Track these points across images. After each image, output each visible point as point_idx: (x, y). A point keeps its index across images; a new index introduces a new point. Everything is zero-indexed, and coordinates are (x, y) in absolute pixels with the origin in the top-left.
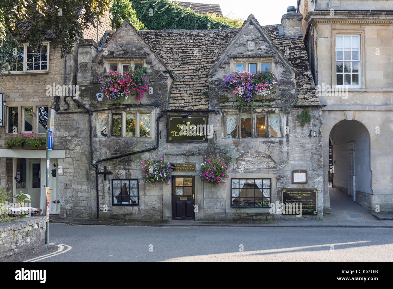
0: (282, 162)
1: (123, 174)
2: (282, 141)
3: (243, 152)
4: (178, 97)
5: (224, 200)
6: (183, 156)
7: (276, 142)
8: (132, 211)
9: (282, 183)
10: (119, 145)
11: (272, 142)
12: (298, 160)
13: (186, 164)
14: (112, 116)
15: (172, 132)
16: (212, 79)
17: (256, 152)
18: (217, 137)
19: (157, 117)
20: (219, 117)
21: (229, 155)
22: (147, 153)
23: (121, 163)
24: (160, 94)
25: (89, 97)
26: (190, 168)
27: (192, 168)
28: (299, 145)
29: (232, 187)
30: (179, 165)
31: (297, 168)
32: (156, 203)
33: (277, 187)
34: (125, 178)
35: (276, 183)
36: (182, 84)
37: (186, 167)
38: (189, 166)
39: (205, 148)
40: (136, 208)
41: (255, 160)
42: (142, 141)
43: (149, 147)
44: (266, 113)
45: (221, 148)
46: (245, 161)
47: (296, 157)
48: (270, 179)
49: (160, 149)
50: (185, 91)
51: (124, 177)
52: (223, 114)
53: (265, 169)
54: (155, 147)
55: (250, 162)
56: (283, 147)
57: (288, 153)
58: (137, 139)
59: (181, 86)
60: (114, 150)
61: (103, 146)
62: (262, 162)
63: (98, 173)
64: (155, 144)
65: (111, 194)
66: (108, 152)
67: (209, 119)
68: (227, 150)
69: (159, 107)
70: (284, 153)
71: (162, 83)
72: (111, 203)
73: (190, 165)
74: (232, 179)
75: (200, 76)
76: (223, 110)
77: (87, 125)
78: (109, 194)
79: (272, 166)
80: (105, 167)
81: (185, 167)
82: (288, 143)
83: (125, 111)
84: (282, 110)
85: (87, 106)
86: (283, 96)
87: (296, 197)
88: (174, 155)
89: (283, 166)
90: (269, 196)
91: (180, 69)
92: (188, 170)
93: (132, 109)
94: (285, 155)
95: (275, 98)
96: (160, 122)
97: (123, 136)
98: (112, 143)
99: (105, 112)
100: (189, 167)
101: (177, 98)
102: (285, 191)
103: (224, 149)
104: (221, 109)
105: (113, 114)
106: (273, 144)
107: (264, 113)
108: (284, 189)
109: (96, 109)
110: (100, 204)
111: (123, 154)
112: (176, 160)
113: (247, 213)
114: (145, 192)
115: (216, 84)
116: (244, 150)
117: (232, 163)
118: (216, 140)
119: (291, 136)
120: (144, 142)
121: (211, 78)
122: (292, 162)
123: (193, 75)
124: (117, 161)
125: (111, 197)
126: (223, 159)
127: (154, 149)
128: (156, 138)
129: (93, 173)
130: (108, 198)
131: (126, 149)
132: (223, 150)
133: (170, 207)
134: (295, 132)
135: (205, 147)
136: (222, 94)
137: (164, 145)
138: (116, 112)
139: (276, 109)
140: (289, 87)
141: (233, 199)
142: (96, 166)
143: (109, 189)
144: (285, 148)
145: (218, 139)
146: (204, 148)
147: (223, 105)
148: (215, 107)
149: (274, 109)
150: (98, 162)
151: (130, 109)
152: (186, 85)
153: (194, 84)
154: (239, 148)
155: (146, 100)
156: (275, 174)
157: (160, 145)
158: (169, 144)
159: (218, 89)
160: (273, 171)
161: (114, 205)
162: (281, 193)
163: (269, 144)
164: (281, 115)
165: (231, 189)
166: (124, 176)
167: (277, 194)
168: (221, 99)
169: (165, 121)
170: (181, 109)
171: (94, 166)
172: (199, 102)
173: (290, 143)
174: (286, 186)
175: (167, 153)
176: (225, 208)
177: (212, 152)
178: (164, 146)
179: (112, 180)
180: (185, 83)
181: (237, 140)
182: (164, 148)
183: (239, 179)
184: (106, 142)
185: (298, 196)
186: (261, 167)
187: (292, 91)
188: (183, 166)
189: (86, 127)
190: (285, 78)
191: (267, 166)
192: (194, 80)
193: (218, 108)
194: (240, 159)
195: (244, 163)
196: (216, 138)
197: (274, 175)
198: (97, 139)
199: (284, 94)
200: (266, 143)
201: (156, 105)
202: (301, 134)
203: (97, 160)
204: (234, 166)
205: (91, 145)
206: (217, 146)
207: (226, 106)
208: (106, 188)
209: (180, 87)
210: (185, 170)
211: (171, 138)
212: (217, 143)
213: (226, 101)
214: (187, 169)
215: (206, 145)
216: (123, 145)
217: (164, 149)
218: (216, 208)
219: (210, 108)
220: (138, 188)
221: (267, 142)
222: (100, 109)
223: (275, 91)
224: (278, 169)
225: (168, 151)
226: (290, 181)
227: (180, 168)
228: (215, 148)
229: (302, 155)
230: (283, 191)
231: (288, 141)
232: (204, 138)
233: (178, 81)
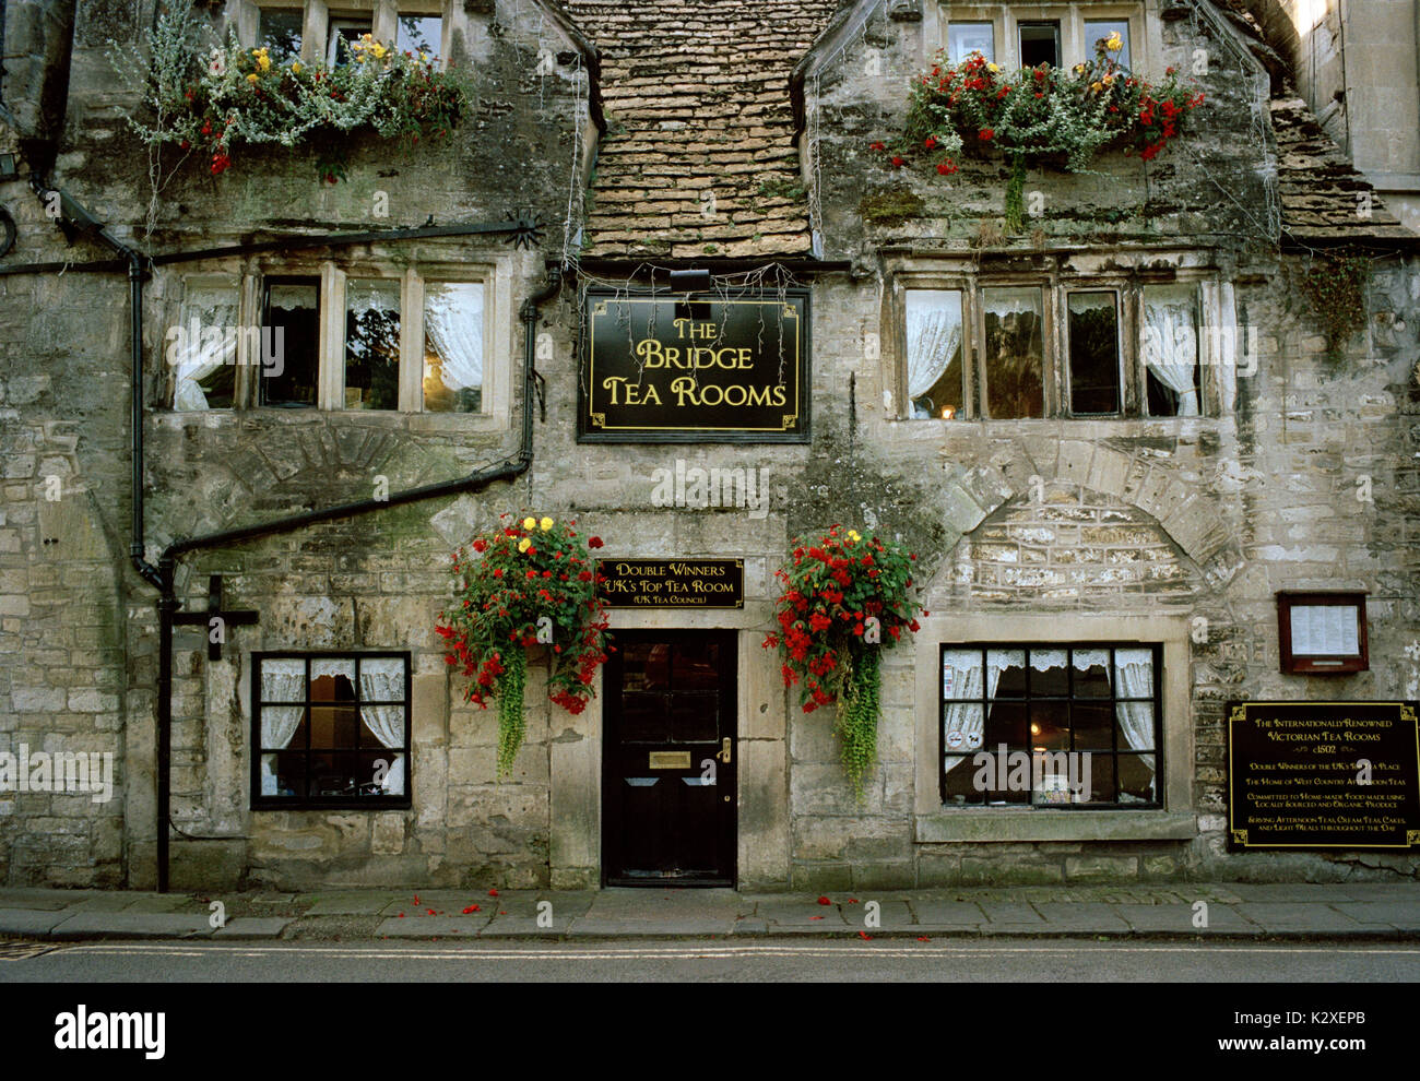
0: (1221, 552)
1: (320, 620)
2: (1214, 436)
3: (1006, 493)
4: (632, 203)
5: (907, 769)
6: (670, 516)
7: (1184, 443)
8: (369, 840)
9: (1223, 669)
10: (306, 456)
11: (1161, 443)
12: (1303, 544)
13: (690, 564)
14: (267, 289)
15: (611, 383)
16: (824, 101)
17: (1075, 496)
18: (859, 415)
19: (522, 299)
20: (868, 303)
21: (929, 510)
22: (463, 498)
23: (310, 560)
24: (539, 174)
25: (130, 183)
26: (714, 588)
27: (724, 587)
28: (1308, 458)
29: (948, 696)
30: (651, 571)
31: (1303, 585)
32: (515, 789)
33: (1199, 691)
34: (330, 646)
35: (1192, 670)
36: (649, 152)
37: (689, 579)
38: (704, 572)
39: (796, 471)
40: (393, 820)
41: (1073, 540)
42: (436, 435)
43: (475, 467)
44: (1122, 283)
45: (884, 473)
46: (1015, 546)
47: (1292, 525)
48: (1157, 649)
49: (537, 477)
50: (669, 181)
51: (325, 640)
52: (889, 283)
53: (1128, 589)
54: (508, 464)
55: (1043, 552)
56: (1219, 466)
57: (1248, 500)
58: (406, 422)
59: (643, 159)
60: (272, 481)
61: (207, 458)
62: (1112, 553)
63: (170, 615)
64: (509, 450)
65: (247, 738)
66: (237, 491)
67: (815, 312)
68: (917, 486)
69: (537, 244)
70: (1228, 501)
71: (552, 117)
72: (246, 794)
73: (714, 571)
74: (945, 647)
75: (733, 122)
76: (890, 264)
77: (115, 340)
78: (235, 740)
79: (1168, 574)
80: (216, 585)
81: (681, 579)
82: (1249, 450)
83: (342, 265)
84: (1218, 263)
85: (121, 233)
86: (1215, 192)
87: (1305, 748)
88: (620, 510)
89: (1224, 572)
90: (1152, 746)
91: (631, 92)
92: (700, 594)
93: (379, 252)
94: (1235, 510)
95: (1174, 202)
96: (540, 326)
97: (328, 406)
98: (259, 440)
99: (226, 265)
100: (706, 579)
101: (629, 210)
102: (1242, 717)
103: (901, 478)
104: (882, 254)
105: (269, 282)
106: (1166, 454)
107: (1113, 281)
108: (1239, 703)
109: (169, 250)
110: (174, 803)
111: (327, 503)
112: (635, 543)
113: (1036, 844)
114: (447, 727)
115: (851, 126)
116: (1012, 487)
117: (948, 560)
118: (853, 429)
119: (1259, 408)
120: (450, 438)
121: (822, 95)
122: (1275, 553)
123: (699, 113)
124: (286, 546)
125: (246, 760)
126: (898, 536)
127: (508, 476)
128: (518, 415)
129: (144, 615)
130: (226, 767)
131: (343, 475)
132: (892, 481)
133: (594, 812)
134: (1284, 385)
135: (794, 465)
136: (883, 181)
137: (560, 453)
138: (290, 266)
139: (1181, 260)
140: (1246, 142)
141: (950, 764)
142: (162, 577)
143: (236, 713)
144: (1231, 473)
145: (863, 426)
146: (786, 472)
147: (890, 233)
148: (844, 246)
149: (1171, 259)
150: (174, 554)
151: (369, 251)
152: (671, 155)
153: (712, 152)
154: (983, 473)
155: (464, 204)
156: (1183, 617)
157: (537, 455)
158: (591, 450)
159: (861, 155)
160: (1174, 601)
161: (259, 803)
162: (1219, 724)
163: (1146, 451)
164: (1206, 291)
165: (943, 703)
166: (329, 635)
167: (1199, 733)
168: (878, 203)
169: (570, 320)
170: (659, 251)
171: (148, 576)
172: (755, 222)
173: (1258, 449)
174: (1246, 684)
175: (579, 502)
176: (911, 813)
177: (834, 496)
178: (562, 463)
179: (257, 659)
180: (659, 146)
181: (971, 433)
182: (560, 470)
183: (984, 647)
184: (225, 438)
185: (1316, 743)
186: (1107, 577)
187: (1261, 164)
188: (670, 575)
189: (110, 352)
190: (1218, 96)
191: (1142, 573)
192: (707, 135)
193: (864, 254)
194: (990, 533)
195: (1009, 556)
196: (853, 418)
197: (1176, 622)
198: (175, 422)
199: (1223, 182)
200: (1126, 444)
201: (517, 233)
202: (1313, 399)
203: (168, 541)
204: (956, 572)
205: (137, 454)
206: (862, 463)
207: (906, 240)
208: (219, 706)
209: (641, 165)
210: (683, 594)
211: (602, 416)
212: (861, 446)
213: (910, 216)
214: (692, 593)
215: (803, 453)
216: (324, 453)
217: (561, 475)
218: (861, 818)
219: (820, 254)
220: (407, 704)
221: (1131, 440)
222: (195, 248)
223: (1171, 167)
224: (1196, 589)
225: (583, 488)
226: (1271, 656)
227: (656, 587)
228: (851, 473)
229: (1326, 512)
230: (1228, 712)
231: (1247, 440)
232: (786, 418)
233: (625, 137)
